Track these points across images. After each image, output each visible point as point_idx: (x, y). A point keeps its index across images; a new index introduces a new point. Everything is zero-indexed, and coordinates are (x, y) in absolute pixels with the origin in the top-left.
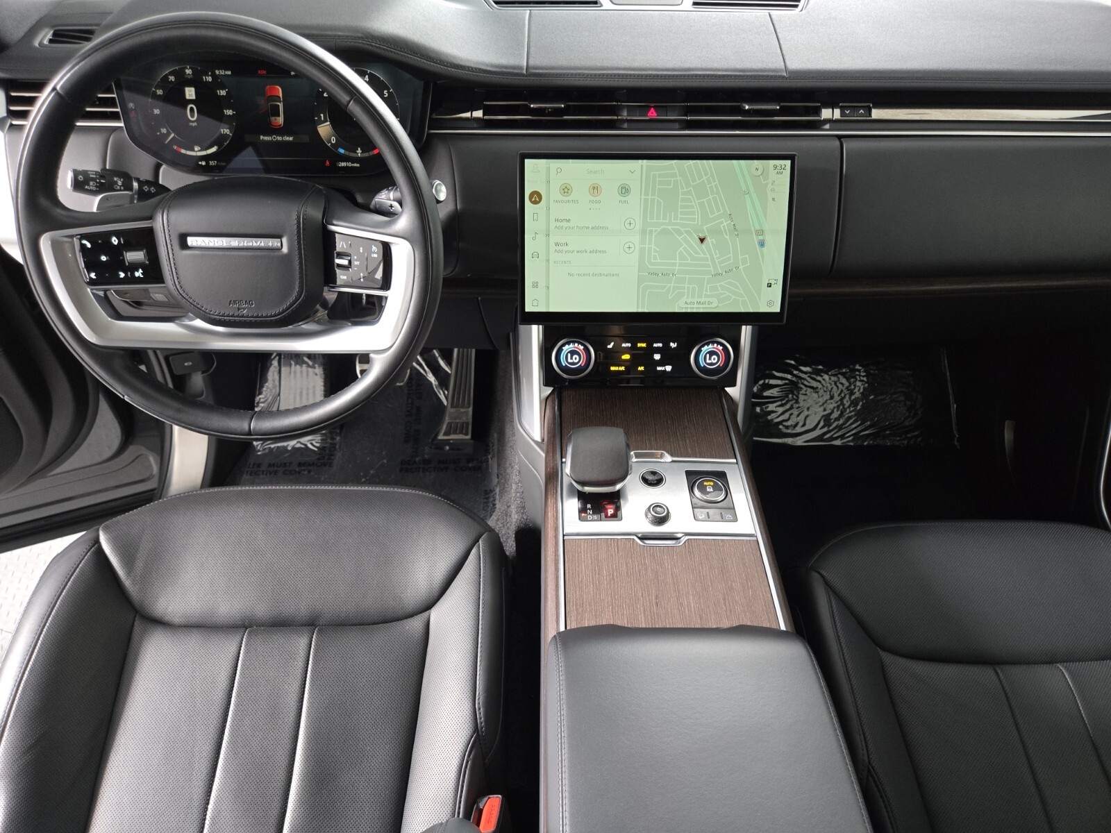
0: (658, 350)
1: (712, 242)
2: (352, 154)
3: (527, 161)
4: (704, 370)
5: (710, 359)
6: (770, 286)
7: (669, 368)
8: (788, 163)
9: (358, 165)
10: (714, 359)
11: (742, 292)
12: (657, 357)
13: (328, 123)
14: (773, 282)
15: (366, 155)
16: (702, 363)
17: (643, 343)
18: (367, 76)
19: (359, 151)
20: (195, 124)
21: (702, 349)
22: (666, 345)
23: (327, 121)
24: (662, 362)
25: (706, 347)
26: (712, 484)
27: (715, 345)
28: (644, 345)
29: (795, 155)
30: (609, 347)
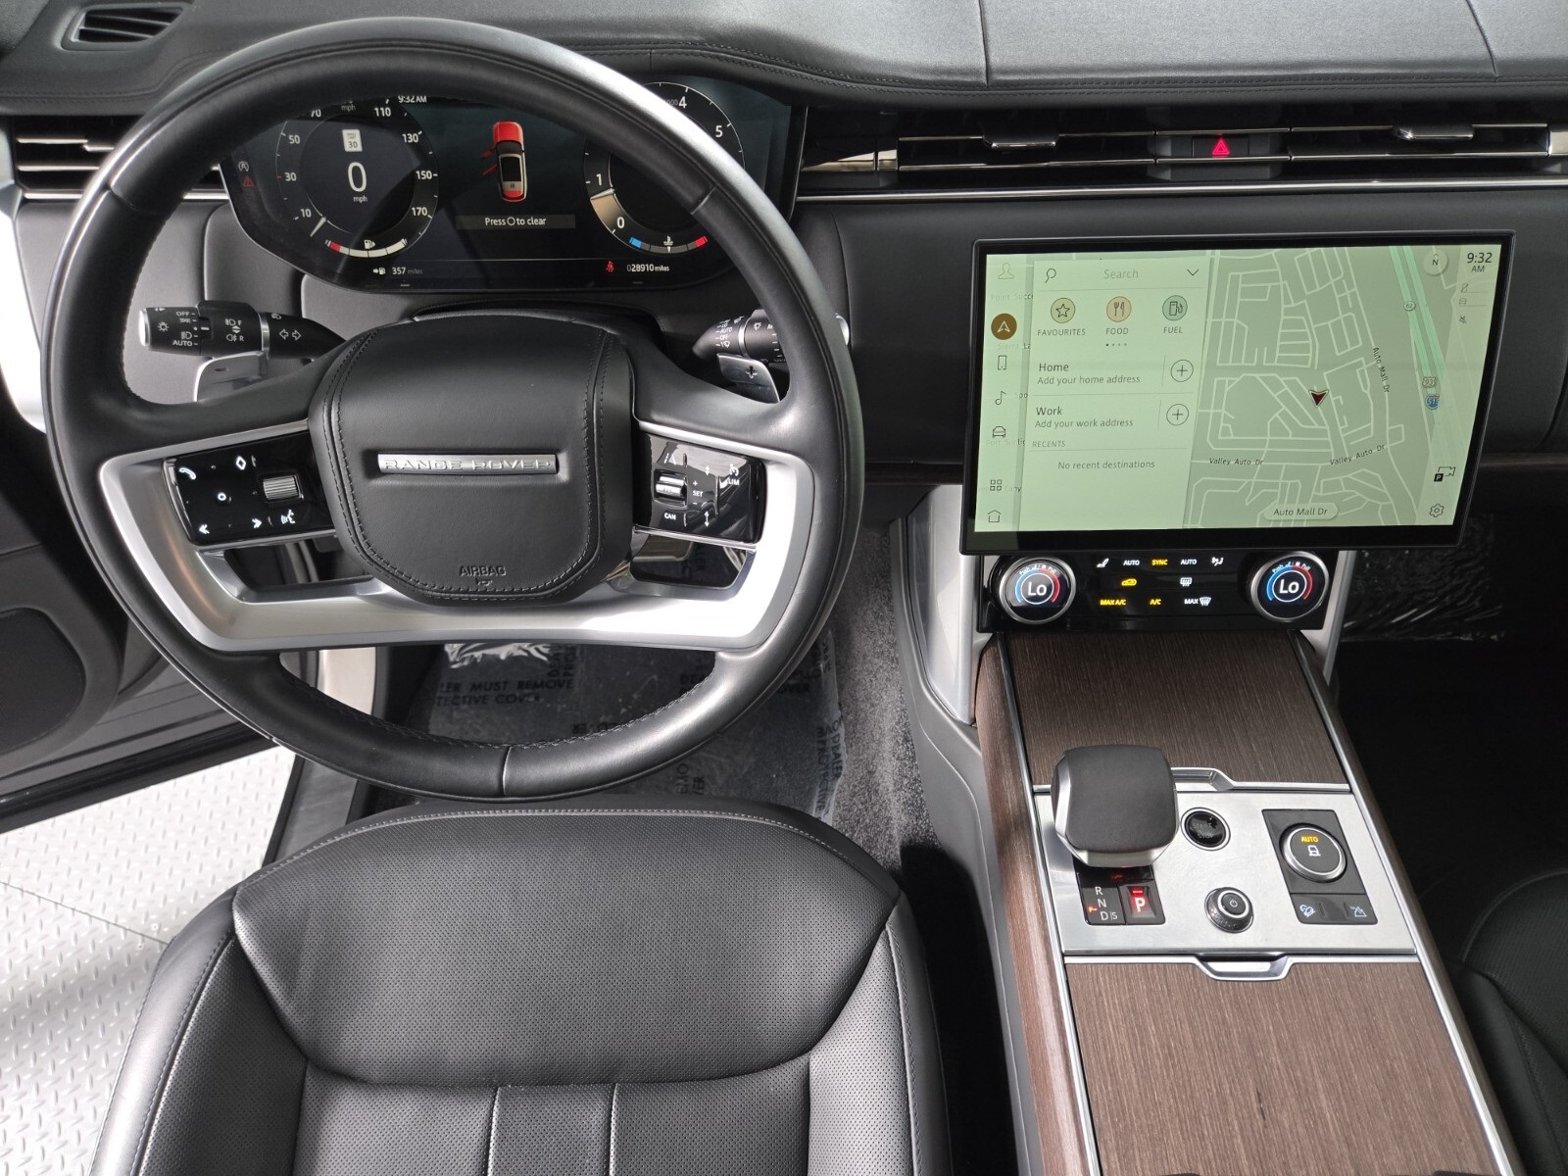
0: (1187, 571)
1: (1337, 401)
2: (655, 249)
3: (990, 258)
4: (1274, 607)
5: (1286, 588)
6: (1440, 480)
7: (1205, 601)
8: (1496, 249)
9: (666, 269)
10: (1294, 587)
11: (1385, 491)
12: (1186, 582)
13: (611, 191)
14: (1445, 472)
15: (682, 249)
16: (1271, 594)
17: (1163, 558)
18: (683, 99)
19: (669, 242)
20: (364, 199)
21: (1274, 570)
22: (1204, 561)
23: (609, 188)
24: (1193, 592)
25: (1280, 568)
26: (1316, 839)
27: (1298, 564)
28: (1163, 562)
29: (1511, 234)
30: (1099, 566)
